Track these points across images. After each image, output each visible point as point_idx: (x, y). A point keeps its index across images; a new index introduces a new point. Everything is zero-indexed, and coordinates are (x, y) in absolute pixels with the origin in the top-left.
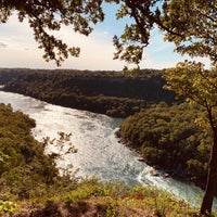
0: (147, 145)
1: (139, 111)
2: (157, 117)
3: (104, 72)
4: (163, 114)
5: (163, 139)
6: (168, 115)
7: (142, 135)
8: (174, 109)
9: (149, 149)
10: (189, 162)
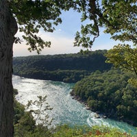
0: (90, 99)
1: (84, 77)
2: (95, 80)
3: (59, 55)
4: (98, 78)
5: (100, 94)
6: (101, 78)
7: (87, 93)
8: (105, 74)
9: (92, 101)
10: (118, 107)
